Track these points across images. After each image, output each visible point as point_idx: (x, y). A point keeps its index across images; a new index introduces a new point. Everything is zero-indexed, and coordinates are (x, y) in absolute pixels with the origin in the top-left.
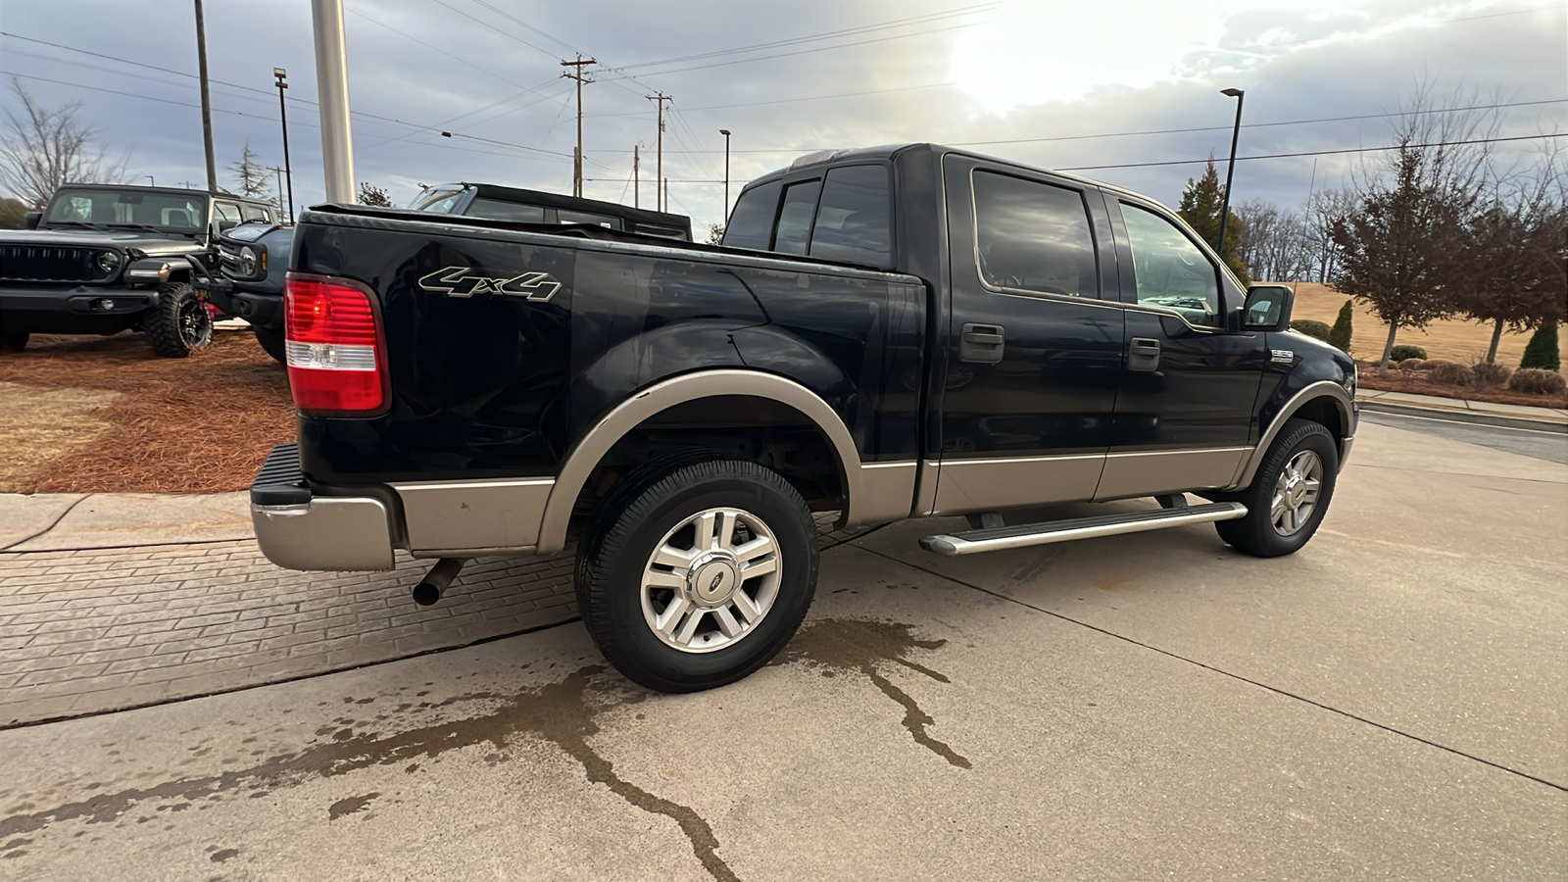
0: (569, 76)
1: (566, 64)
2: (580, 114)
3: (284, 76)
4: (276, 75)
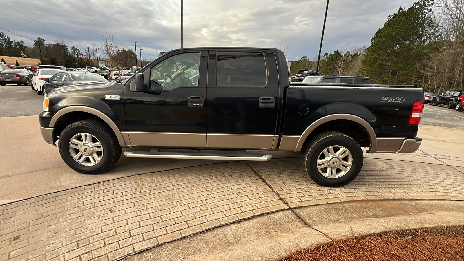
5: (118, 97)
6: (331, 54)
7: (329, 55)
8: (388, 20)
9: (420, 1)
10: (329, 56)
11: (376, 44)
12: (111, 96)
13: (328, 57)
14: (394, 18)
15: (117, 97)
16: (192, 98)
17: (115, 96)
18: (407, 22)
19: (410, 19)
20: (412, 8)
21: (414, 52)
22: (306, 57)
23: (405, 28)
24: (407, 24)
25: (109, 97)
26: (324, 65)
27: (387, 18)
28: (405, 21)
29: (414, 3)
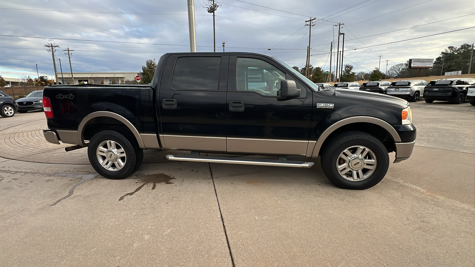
0: (307, 25)
1: (307, 22)
2: (310, 36)
3: (224, 43)
4: (223, 44)
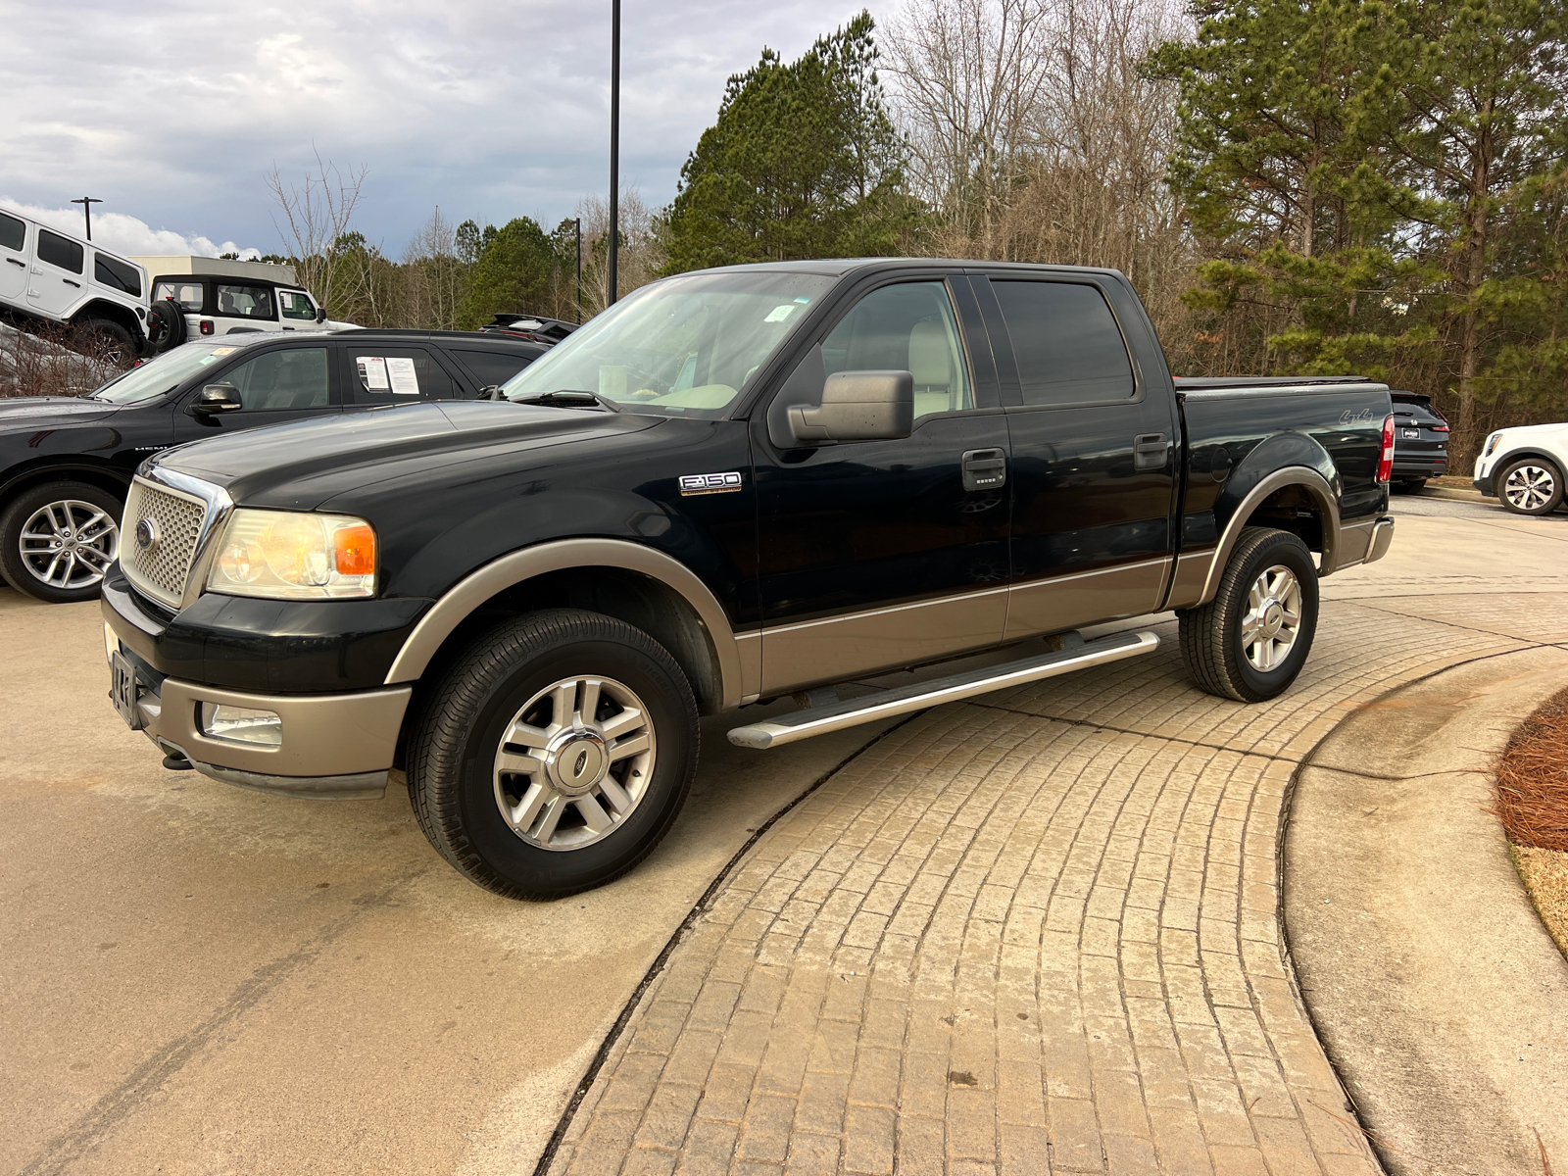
5: (734, 479)
6: (490, 232)
7: (482, 232)
8: (728, 95)
9: (834, 38)
10: (482, 239)
11: (708, 197)
12: (706, 476)
13: (478, 244)
14: (752, 88)
15: (729, 479)
16: (976, 456)
17: (723, 475)
18: (809, 113)
19: (816, 105)
20: (811, 60)
21: (852, 238)
22: (362, 239)
23: (805, 138)
24: (811, 122)
25: (697, 484)
26: (464, 282)
27: (726, 87)
28: (799, 109)
29: (813, 43)
